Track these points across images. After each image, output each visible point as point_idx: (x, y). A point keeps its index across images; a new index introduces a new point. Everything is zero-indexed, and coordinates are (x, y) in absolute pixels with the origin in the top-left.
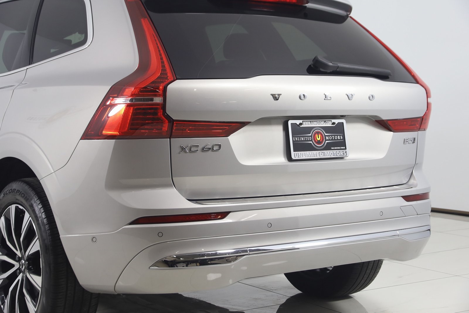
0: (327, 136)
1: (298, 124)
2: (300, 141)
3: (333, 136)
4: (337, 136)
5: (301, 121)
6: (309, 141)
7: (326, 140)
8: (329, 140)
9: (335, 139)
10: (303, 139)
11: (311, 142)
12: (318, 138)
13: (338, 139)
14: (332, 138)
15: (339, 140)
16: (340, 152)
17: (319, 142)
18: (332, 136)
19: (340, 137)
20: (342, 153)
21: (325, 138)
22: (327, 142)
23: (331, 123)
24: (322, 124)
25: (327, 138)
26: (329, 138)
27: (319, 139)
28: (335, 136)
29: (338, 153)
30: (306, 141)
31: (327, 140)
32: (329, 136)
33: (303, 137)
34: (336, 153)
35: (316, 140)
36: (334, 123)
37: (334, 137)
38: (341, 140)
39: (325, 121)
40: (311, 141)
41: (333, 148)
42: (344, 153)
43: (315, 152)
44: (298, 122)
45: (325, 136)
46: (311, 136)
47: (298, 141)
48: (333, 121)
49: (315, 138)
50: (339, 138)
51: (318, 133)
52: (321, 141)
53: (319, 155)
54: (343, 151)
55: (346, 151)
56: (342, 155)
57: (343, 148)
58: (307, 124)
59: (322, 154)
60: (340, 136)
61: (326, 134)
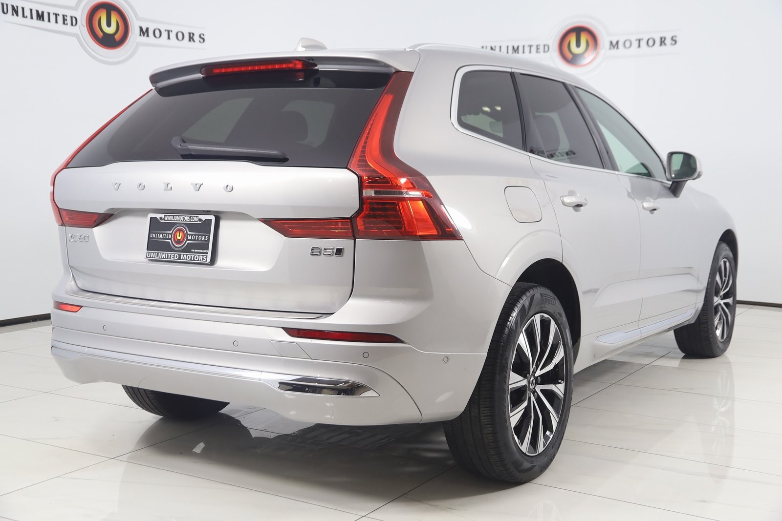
0: (190, 235)
1: (159, 218)
2: (157, 238)
3: (197, 235)
4: (202, 236)
5: (162, 215)
6: (168, 239)
7: (187, 240)
8: (191, 240)
9: (198, 240)
10: (161, 237)
11: (170, 241)
12: (179, 236)
13: (201, 240)
14: (196, 237)
15: (203, 241)
16: (199, 256)
17: (178, 242)
18: (195, 235)
19: (205, 238)
20: (201, 258)
21: (187, 237)
22: (188, 242)
23: (196, 219)
24: (186, 219)
25: (189, 238)
26: (192, 237)
27: (179, 238)
28: (199, 235)
29: (197, 258)
30: (164, 239)
31: (189, 240)
32: (192, 235)
33: (162, 234)
34: (194, 257)
35: (175, 238)
36: (200, 220)
37: (198, 237)
38: (206, 241)
39: (190, 217)
40: (171, 239)
41: (193, 251)
42: (204, 258)
43: (169, 253)
44: (158, 216)
45: (188, 234)
46: (171, 234)
47: (155, 238)
48: (200, 217)
49: (176, 234)
50: (203, 239)
51: (180, 230)
52: (181, 240)
53: (174, 257)
54: (203, 256)
55: (207, 256)
56: (201, 261)
57: (205, 251)
58: (169, 218)
59: (177, 256)
60: (205, 236)
61: (189, 233)
